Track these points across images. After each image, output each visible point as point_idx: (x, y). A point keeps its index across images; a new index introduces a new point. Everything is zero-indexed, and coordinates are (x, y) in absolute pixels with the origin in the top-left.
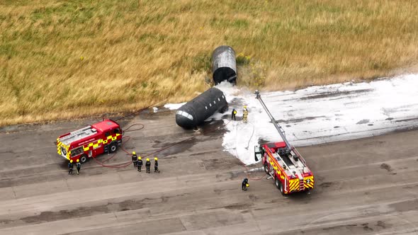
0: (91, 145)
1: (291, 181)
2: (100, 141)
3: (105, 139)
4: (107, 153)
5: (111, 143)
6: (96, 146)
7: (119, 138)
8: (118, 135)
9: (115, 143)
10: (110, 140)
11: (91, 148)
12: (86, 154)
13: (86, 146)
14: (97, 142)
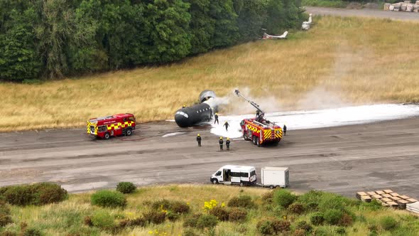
0: (113, 125)
1: (265, 131)
2: (119, 124)
3: (123, 123)
4: (123, 135)
5: (127, 128)
6: (116, 128)
7: (133, 125)
8: (132, 122)
9: (130, 128)
10: (126, 125)
11: (113, 128)
12: (109, 132)
13: (109, 126)
14: (117, 125)
